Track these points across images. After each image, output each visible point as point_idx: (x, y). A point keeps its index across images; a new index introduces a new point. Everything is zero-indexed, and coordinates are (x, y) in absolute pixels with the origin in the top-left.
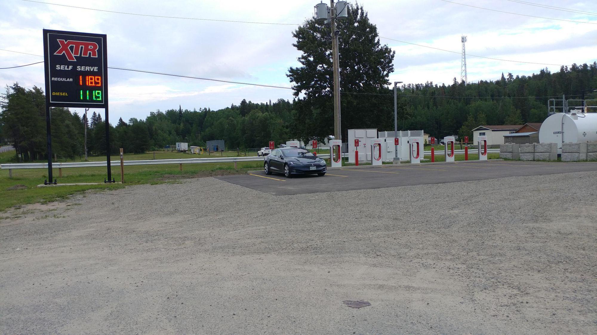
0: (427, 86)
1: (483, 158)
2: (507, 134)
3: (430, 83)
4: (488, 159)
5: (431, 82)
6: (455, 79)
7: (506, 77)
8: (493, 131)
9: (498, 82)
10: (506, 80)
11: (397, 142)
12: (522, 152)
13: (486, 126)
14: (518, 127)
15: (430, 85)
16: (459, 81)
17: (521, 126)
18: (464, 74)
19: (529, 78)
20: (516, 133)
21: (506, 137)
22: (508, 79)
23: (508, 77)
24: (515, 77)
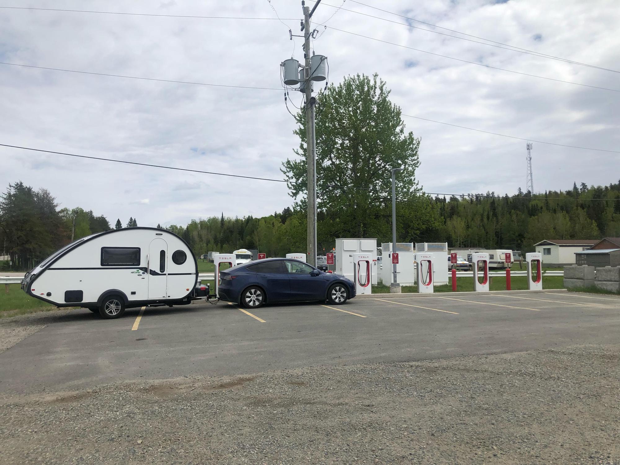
0: (488, 195)
1: (536, 286)
2: (580, 250)
3: (491, 194)
4: (543, 289)
5: (493, 192)
6: (520, 189)
7: (579, 187)
8: (560, 246)
9: (569, 193)
10: (579, 190)
11: (395, 259)
12: (600, 279)
13: (552, 240)
14: (593, 243)
15: (491, 195)
16: (525, 191)
17: (597, 241)
18: (530, 184)
19: (605, 189)
20: (591, 249)
21: (578, 255)
22: (581, 189)
23: (582, 187)
24: (589, 187)
